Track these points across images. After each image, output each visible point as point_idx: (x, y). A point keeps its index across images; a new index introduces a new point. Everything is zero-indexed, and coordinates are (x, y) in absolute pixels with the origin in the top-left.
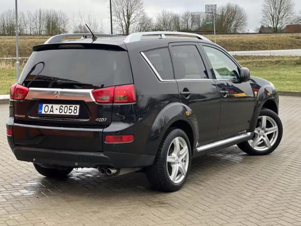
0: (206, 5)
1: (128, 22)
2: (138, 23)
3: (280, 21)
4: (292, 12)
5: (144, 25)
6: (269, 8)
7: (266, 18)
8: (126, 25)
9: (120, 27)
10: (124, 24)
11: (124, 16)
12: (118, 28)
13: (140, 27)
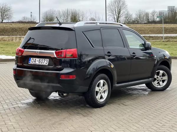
0: (168, 7)
1: (118, 16)
2: (124, 17)
5: (128, 18)
8: (117, 18)
9: (113, 19)
10: (116, 17)
11: (116, 12)
12: (112, 20)
13: (125, 19)
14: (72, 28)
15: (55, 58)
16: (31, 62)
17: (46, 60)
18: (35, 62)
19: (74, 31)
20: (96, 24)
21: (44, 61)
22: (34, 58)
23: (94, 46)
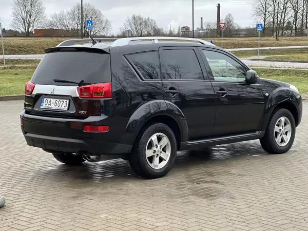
3: (31, 25)
4: (43, 16)
6: (20, 11)
7: (17, 22)
14: (105, 50)
15: (77, 97)
16: (44, 105)
17: (65, 101)
18: (50, 105)
19: (108, 53)
20: (153, 42)
21: (62, 103)
22: (48, 99)
23: (144, 79)
